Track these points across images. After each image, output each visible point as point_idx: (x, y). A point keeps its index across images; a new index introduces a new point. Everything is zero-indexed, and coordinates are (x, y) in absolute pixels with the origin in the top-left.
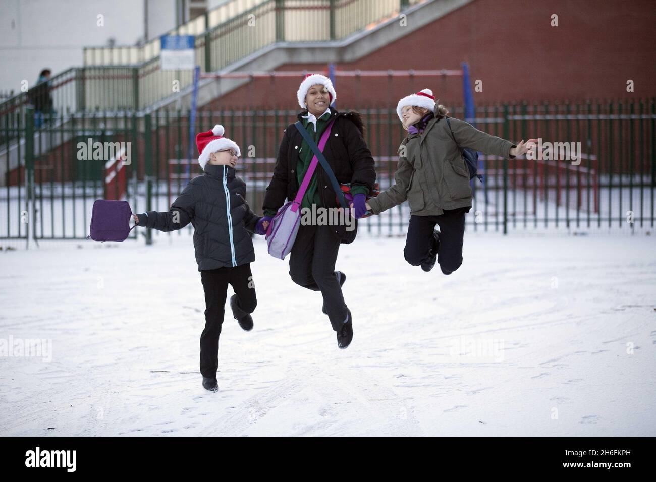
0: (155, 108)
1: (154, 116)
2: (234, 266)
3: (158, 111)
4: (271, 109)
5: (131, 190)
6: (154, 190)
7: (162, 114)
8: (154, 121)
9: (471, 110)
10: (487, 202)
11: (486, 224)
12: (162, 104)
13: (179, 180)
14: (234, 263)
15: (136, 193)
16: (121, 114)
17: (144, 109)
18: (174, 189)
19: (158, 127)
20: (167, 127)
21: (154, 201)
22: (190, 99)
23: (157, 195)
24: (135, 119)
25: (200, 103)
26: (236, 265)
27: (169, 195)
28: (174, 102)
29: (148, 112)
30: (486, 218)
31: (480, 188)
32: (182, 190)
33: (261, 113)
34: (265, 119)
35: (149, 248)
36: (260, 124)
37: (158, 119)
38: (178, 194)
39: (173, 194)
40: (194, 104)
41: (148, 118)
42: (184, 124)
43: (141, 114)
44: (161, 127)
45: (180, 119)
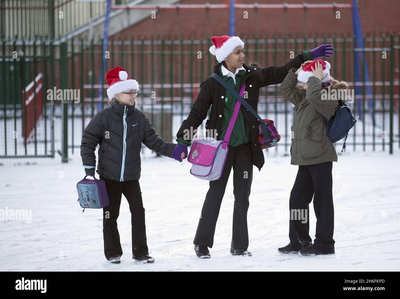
0: (70, 37)
1: (69, 43)
2: (121, 181)
3: (73, 39)
4: (176, 38)
5: (49, 112)
6: (70, 112)
7: (77, 43)
8: (69, 50)
9: (360, 40)
10: (374, 124)
11: (374, 144)
12: (76, 33)
13: (92, 103)
14: (122, 178)
15: (53, 115)
16: (38, 43)
17: (60, 38)
18: (88, 112)
19: (73, 55)
20: (81, 55)
21: (70, 122)
22: (102, 29)
23: (73, 117)
24: (52, 47)
25: (111, 33)
26: (123, 181)
27: (83, 117)
28: (88, 31)
29: (63, 40)
30: (374, 139)
31: (368, 112)
32: (96, 113)
33: (168, 42)
34: (172, 47)
35: (65, 165)
36: (167, 52)
37: (73, 46)
38: (92, 116)
39: (87, 116)
40: (106, 33)
41: (63, 46)
42: (96, 51)
43: (57, 43)
44: (76, 54)
45: (93, 46)
